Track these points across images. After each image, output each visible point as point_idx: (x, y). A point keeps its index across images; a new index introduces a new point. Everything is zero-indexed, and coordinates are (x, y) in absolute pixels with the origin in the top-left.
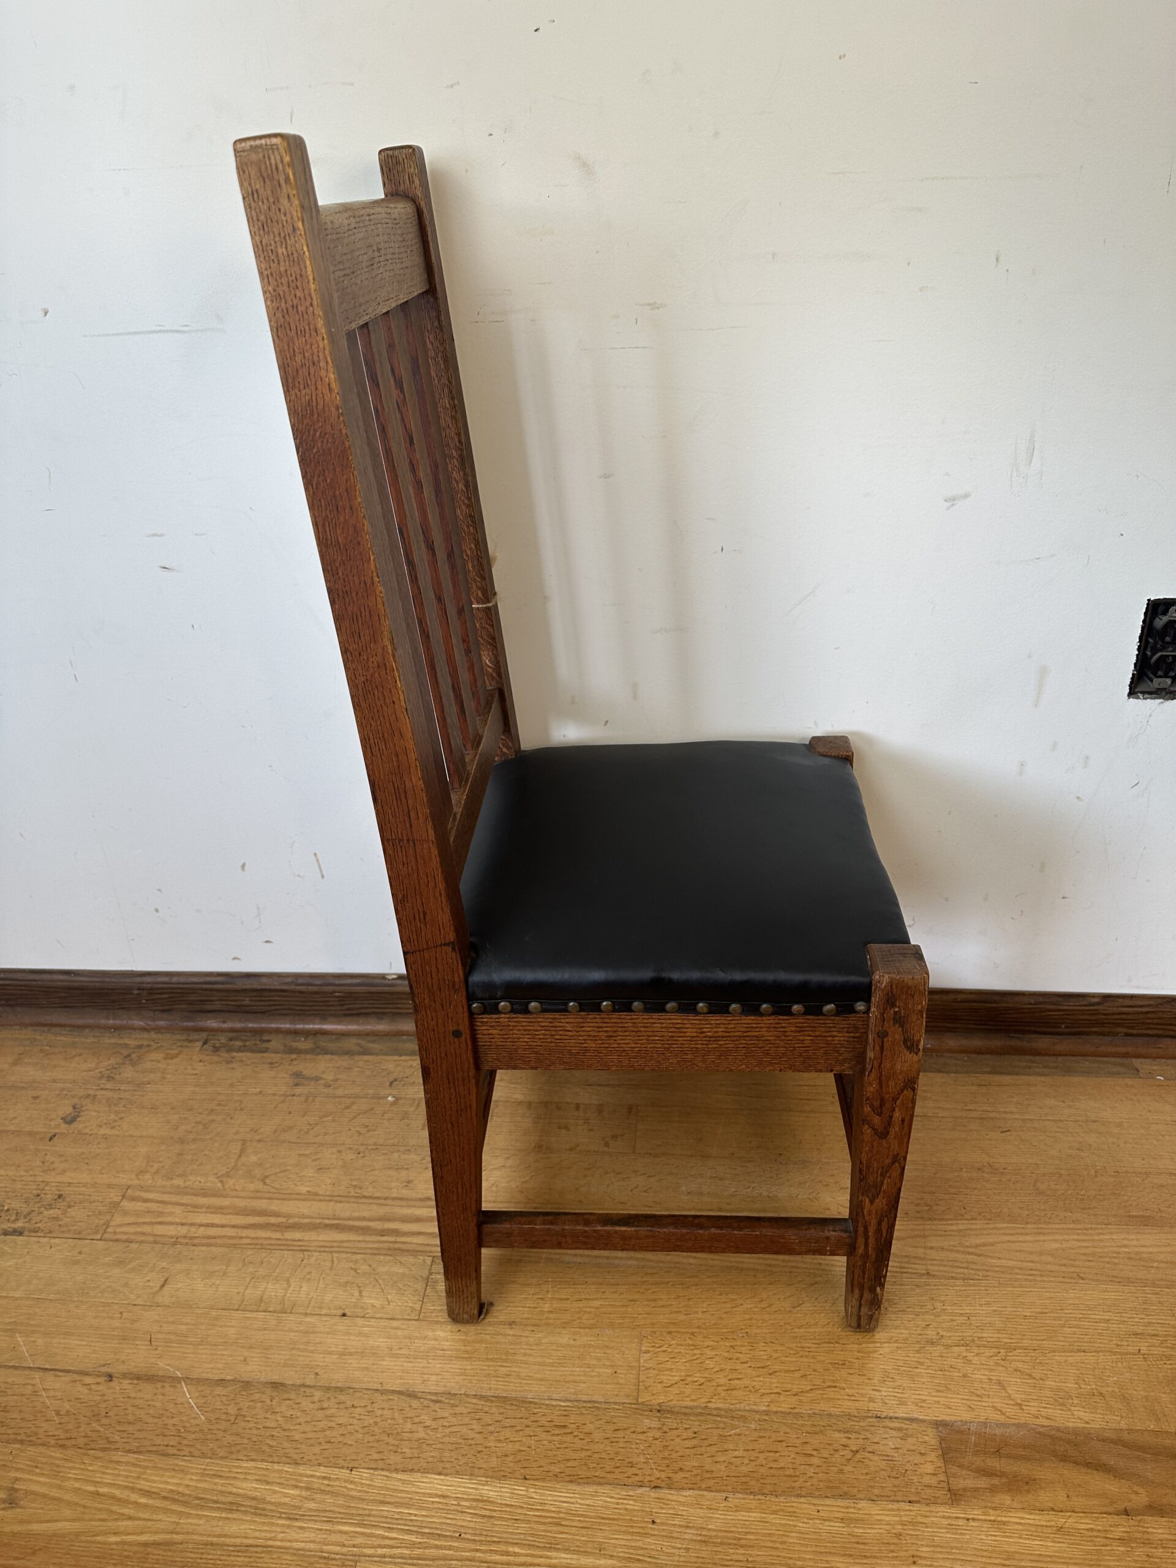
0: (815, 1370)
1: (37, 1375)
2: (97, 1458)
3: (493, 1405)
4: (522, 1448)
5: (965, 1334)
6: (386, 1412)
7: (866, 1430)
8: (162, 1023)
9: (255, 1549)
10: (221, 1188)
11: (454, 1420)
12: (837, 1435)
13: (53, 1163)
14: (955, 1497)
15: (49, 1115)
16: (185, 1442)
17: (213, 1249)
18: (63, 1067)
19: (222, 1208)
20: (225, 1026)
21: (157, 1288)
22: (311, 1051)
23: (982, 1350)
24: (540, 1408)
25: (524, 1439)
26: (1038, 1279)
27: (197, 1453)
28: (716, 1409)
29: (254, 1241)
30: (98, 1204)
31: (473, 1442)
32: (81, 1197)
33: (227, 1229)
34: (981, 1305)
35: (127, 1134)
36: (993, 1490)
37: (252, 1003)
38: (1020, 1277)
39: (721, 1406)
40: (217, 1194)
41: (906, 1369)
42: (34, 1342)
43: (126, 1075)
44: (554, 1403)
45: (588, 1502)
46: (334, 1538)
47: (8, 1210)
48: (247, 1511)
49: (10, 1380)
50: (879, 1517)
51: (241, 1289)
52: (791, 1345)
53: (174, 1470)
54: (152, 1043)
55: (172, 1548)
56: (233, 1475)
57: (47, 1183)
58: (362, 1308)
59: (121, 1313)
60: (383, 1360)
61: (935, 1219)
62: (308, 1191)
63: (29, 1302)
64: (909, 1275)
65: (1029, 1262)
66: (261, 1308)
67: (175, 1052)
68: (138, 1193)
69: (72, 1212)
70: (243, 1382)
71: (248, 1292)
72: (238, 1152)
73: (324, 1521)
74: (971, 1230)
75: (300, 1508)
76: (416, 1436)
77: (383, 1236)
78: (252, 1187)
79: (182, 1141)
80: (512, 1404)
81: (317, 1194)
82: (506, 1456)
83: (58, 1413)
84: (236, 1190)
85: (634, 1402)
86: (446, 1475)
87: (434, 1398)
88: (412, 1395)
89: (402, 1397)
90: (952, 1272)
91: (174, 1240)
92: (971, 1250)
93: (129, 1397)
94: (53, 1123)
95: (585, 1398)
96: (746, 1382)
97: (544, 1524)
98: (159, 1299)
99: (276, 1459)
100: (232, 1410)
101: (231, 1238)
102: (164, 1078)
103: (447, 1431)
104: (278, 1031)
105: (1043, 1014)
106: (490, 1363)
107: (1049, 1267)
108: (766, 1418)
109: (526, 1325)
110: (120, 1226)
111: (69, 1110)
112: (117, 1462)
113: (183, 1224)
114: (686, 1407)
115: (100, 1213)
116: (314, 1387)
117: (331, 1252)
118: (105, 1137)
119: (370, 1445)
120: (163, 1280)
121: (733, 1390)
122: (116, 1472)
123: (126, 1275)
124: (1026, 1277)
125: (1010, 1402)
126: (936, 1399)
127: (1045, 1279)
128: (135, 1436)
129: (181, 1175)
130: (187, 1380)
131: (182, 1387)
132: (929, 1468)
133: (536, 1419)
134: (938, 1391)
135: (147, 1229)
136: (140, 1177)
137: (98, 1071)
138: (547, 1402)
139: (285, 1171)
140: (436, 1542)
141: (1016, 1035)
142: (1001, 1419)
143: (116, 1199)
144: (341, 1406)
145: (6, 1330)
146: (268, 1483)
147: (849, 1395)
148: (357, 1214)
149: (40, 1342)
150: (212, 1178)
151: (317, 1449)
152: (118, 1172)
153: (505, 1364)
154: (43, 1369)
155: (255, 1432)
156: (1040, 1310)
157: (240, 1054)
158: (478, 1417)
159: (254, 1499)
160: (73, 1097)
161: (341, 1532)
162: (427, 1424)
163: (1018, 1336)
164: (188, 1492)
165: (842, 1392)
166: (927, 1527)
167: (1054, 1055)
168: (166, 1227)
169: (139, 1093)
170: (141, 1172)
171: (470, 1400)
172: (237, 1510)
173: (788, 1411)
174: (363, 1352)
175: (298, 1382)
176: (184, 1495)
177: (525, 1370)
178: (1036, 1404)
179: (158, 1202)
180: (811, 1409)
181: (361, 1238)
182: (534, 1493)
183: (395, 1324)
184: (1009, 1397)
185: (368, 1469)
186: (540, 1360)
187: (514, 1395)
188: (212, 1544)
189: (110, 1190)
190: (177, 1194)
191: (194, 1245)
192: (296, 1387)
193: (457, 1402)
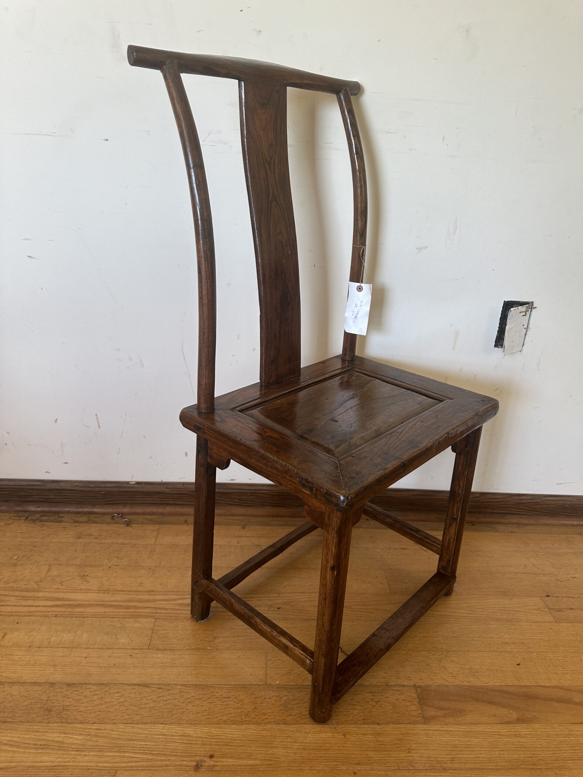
3: (190, 688)
4: (206, 709)
6: (131, 695)
7: (382, 692)
8: (3, 508)
9: (58, 768)
10: (37, 587)
11: (169, 697)
12: (368, 695)
14: (427, 720)
16: (17, 715)
17: (33, 618)
19: (38, 597)
20: (39, 509)
21: (1, 638)
22: (87, 522)
24: (215, 689)
25: (207, 705)
27: (24, 720)
29: (56, 613)
31: (180, 707)
33: (40, 608)
36: (445, 716)
37: (55, 497)
40: (34, 591)
44: (222, 686)
45: (242, 733)
46: (104, 759)
48: (54, 749)
50: (390, 732)
51: (49, 637)
53: (11, 729)
55: (10, 770)
56: (45, 730)
58: (117, 644)
60: (130, 669)
62: (86, 588)
66: (60, 646)
67: (11, 522)
70: (51, 683)
71: (53, 638)
72: (47, 570)
73: (98, 751)
75: (84, 745)
76: (148, 706)
77: (128, 609)
78: (55, 587)
79: (15, 565)
80: (200, 688)
81: (91, 590)
82: (198, 713)
84: (46, 588)
85: (265, 684)
86: (165, 724)
87: (158, 687)
88: (146, 686)
89: (140, 687)
91: (10, 614)
95: (239, 683)
97: (219, 745)
99: (70, 721)
100: (44, 697)
101: (43, 612)
102: (4, 534)
103: (166, 702)
104: (68, 512)
106: (188, 669)
113: (15, 606)
116: (91, 684)
117: (100, 618)
119: (123, 711)
120: (3, 634)
125: (450, 675)
126: (415, 676)
129: (14, 582)
130: (19, 683)
131: (15, 687)
132: (414, 708)
133: (213, 694)
134: (415, 672)
138: (219, 686)
139: (74, 579)
140: (162, 758)
144: (107, 693)
146: (66, 733)
148: (113, 599)
150: (32, 583)
151: (93, 715)
155: (58, 708)
157: (47, 523)
158: (182, 695)
159: (57, 742)
161: (108, 756)
162: (154, 700)
164: (19, 740)
166: (414, 735)
168: (7, 607)
171: (177, 687)
172: (48, 748)
174: (118, 666)
175: (82, 682)
176: (16, 742)
177: (206, 671)
178: (462, 676)
181: (117, 610)
182: (214, 731)
183: (136, 651)
184: (449, 673)
185: (122, 723)
186: (214, 666)
187: (201, 683)
188: (33, 767)
190: (13, 591)
191: (22, 616)
192: (81, 684)
193: (171, 688)
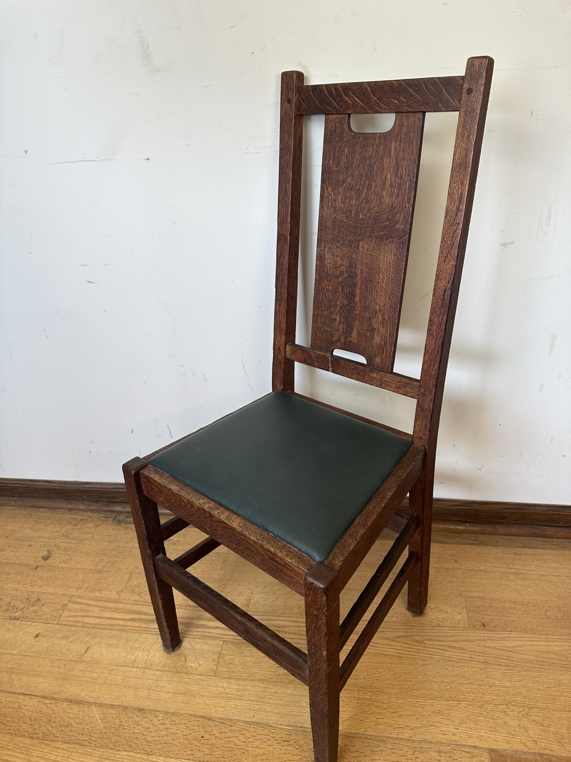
0: (423, 716)
1: (22, 697)
2: (48, 745)
3: (251, 726)
4: (266, 752)
5: (506, 698)
7: (450, 752)
8: (94, 508)
10: (118, 598)
11: (230, 734)
12: (434, 754)
13: (36, 581)
15: (36, 555)
16: (93, 739)
17: (112, 632)
18: (44, 530)
19: (118, 609)
20: (125, 510)
21: (84, 652)
23: (514, 708)
24: (276, 729)
25: (267, 747)
26: (546, 667)
27: (98, 745)
28: (369, 735)
29: (134, 628)
30: (56, 605)
32: (48, 600)
33: (120, 621)
34: (515, 682)
35: (73, 567)
38: (537, 666)
39: (372, 733)
40: (116, 601)
41: (473, 717)
42: (21, 679)
43: (75, 535)
44: (283, 727)
47: (13, 606)
49: (8, 699)
51: (125, 654)
52: (410, 700)
53: (86, 754)
54: (88, 518)
56: (116, 759)
57: (33, 592)
58: (186, 668)
59: (65, 665)
60: (195, 698)
61: (491, 630)
63: (20, 657)
64: (476, 663)
65: (542, 657)
66: (135, 666)
67: (100, 523)
68: (77, 600)
69: (44, 608)
70: (124, 706)
71: (128, 656)
72: (127, 578)
74: (509, 637)
76: (210, 742)
77: (198, 628)
78: (133, 598)
79: (100, 572)
80: (261, 727)
82: (257, 756)
83: (30, 719)
84: (126, 600)
87: (220, 721)
88: (210, 719)
89: (204, 719)
90: (499, 662)
91: (93, 626)
92: (510, 649)
93: (66, 712)
94: (37, 560)
95: (299, 725)
96: (386, 720)
98: (83, 658)
99: (138, 751)
100: (117, 722)
101: (122, 626)
102: (93, 537)
103: (227, 740)
105: (551, 516)
106: (250, 703)
107: (553, 661)
108: (396, 742)
109: (270, 682)
110: (67, 617)
111: (46, 553)
112: (58, 748)
113: (98, 617)
114: (354, 734)
115: (58, 610)
116: (158, 711)
118: (62, 568)
120: (86, 648)
121: (378, 724)
122: (57, 754)
123: (68, 644)
124: (540, 666)
125: (531, 740)
126: (490, 736)
127: (550, 667)
128: (68, 734)
129: (99, 591)
130: (96, 704)
131: (93, 708)
133: (274, 736)
134: (490, 731)
135: (80, 619)
136: (78, 590)
137: (61, 533)
138: (280, 726)
141: (536, 527)
142: (526, 749)
143: (66, 602)
144: (173, 723)
145: (7, 672)
147: (441, 731)
149: (24, 679)
150: (114, 593)
151: (159, 747)
152: (68, 587)
153: (258, 704)
154: (24, 694)
155: (128, 735)
156: (547, 686)
158: (243, 733)
160: (48, 546)
162: (217, 735)
163: (535, 701)
165: (438, 729)
167: (557, 538)
168: (91, 619)
169: (80, 545)
170: (79, 588)
171: (239, 723)
173: (409, 738)
174: (185, 693)
175: (152, 708)
177: (268, 708)
178: (544, 741)
179: (86, 604)
180: (421, 738)
183: (203, 678)
184: (530, 736)
186: (277, 702)
187: (262, 721)
189: (64, 597)
190: (96, 601)
191: (103, 629)
192: (150, 711)
193: (233, 724)
